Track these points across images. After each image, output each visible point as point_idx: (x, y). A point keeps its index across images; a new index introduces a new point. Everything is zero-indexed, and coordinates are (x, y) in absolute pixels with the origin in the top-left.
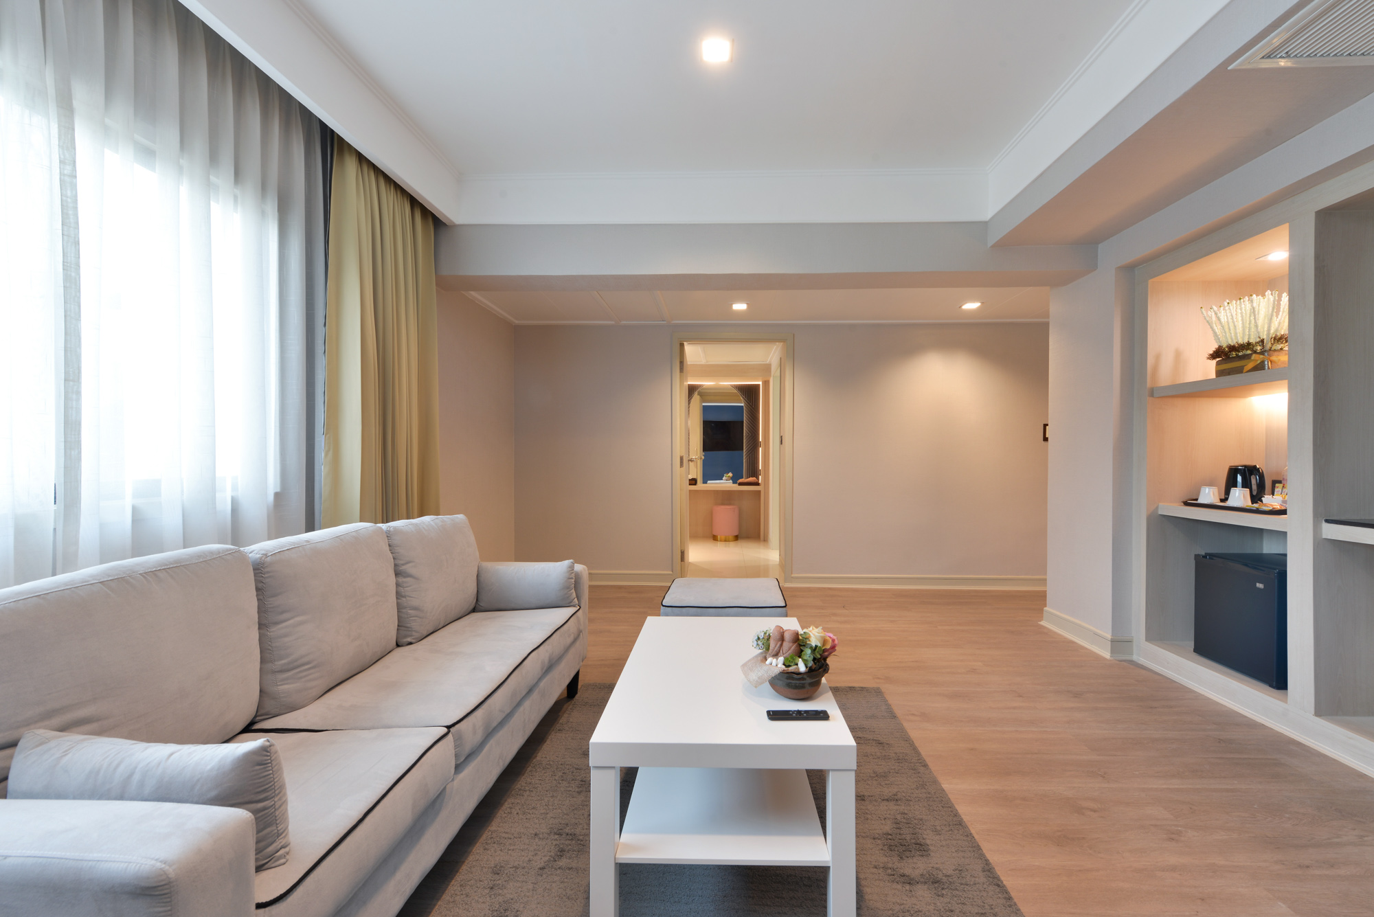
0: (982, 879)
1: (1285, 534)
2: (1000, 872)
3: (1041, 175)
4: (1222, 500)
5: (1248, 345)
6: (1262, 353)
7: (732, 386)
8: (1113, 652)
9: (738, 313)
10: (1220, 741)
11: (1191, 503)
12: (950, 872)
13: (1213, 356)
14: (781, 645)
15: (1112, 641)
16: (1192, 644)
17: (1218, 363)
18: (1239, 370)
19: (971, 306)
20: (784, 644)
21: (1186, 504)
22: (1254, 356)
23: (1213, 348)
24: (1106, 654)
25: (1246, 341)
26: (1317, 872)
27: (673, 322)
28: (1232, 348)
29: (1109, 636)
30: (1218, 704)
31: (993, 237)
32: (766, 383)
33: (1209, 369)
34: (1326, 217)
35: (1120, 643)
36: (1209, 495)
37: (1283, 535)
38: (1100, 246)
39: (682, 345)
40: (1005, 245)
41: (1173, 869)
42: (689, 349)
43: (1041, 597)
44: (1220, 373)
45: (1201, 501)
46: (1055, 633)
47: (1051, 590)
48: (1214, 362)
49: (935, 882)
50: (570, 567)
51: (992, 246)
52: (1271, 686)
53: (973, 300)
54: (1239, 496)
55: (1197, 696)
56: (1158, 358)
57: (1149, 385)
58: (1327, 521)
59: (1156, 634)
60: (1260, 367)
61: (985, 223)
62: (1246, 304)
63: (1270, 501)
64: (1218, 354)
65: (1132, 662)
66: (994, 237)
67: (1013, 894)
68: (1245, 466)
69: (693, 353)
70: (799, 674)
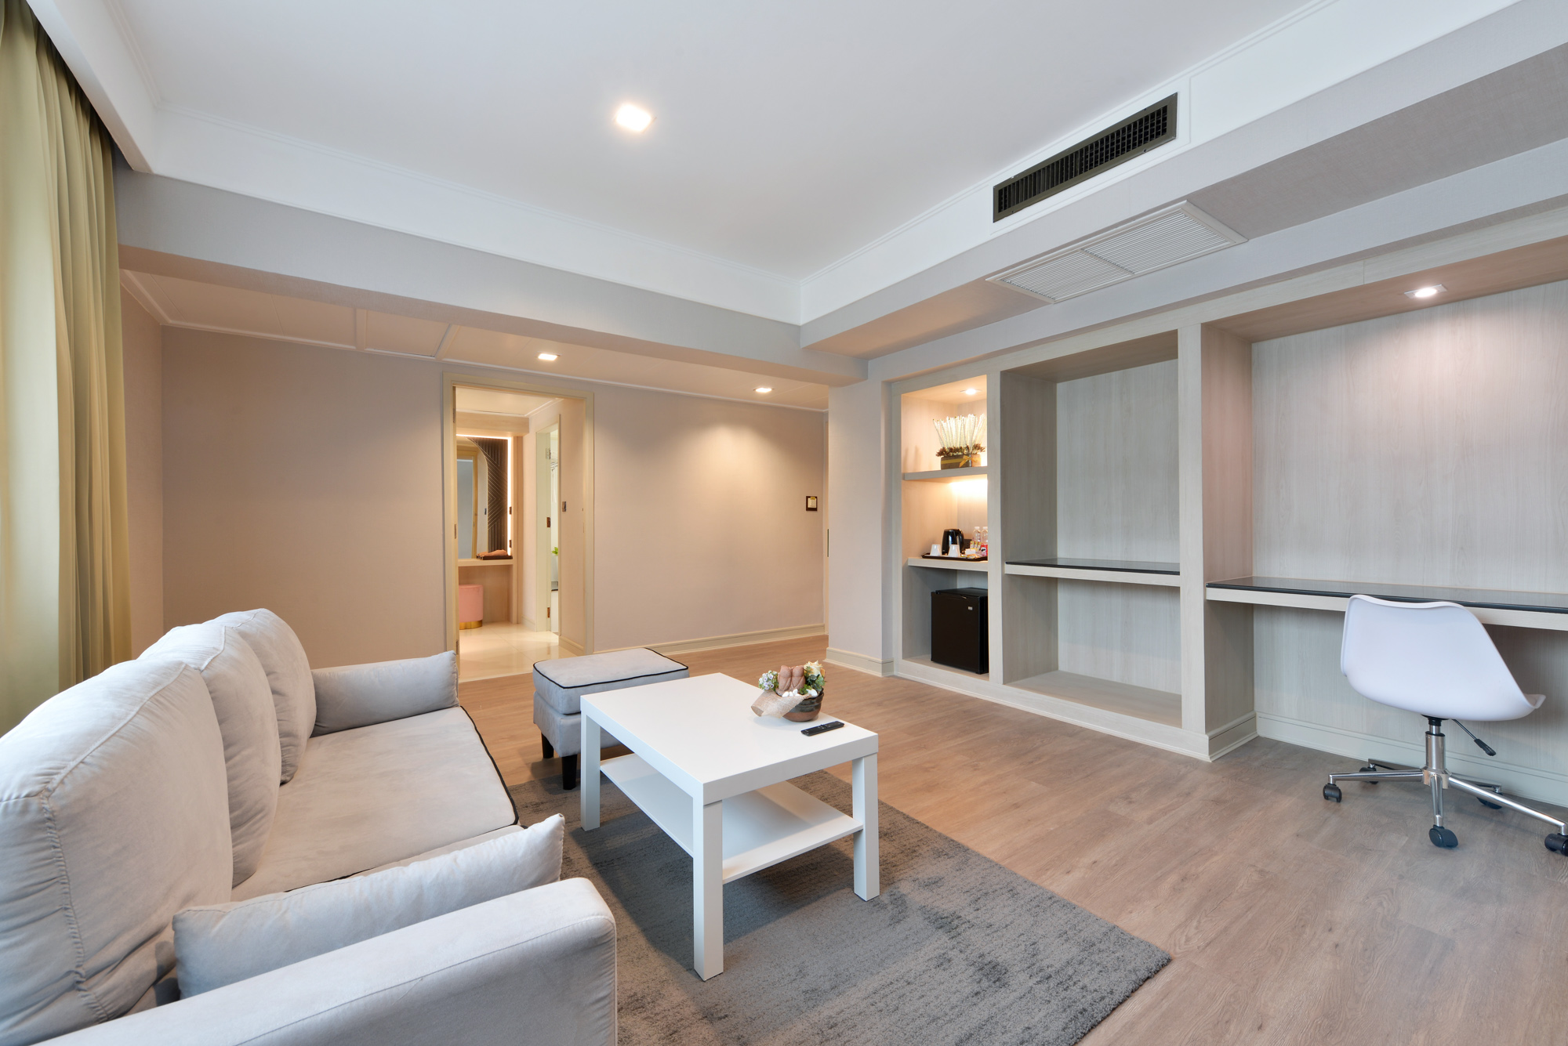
0: (907, 824)
1: (987, 573)
2: (912, 815)
3: (852, 304)
4: (943, 553)
5: (960, 449)
6: (968, 455)
7: (469, 438)
8: (883, 671)
9: (546, 365)
10: (965, 712)
11: (926, 556)
12: (889, 827)
13: (940, 454)
14: (791, 680)
15: (883, 663)
16: (929, 656)
17: (942, 459)
18: (956, 466)
19: (763, 390)
20: (793, 679)
21: (924, 557)
22: (965, 457)
23: (938, 449)
24: (879, 674)
25: (958, 446)
26: (1037, 763)
27: (444, 360)
28: (951, 450)
29: (880, 660)
30: (950, 692)
31: (805, 343)
32: (519, 441)
33: (936, 464)
34: (1006, 376)
35: (887, 664)
36: (936, 550)
37: (985, 574)
38: (870, 362)
39: (454, 388)
40: (814, 349)
41: (985, 783)
42: (460, 393)
43: (824, 640)
44: (944, 467)
45: (931, 555)
46: (838, 666)
47: (831, 631)
48: (940, 458)
49: (885, 835)
50: (453, 659)
51: (804, 348)
52: (977, 673)
53: (765, 385)
54: (954, 550)
55: (940, 690)
56: (907, 451)
57: (902, 471)
58: (1007, 563)
59: (908, 654)
60: (967, 465)
61: (799, 327)
62: (959, 420)
63: (971, 552)
64: (942, 453)
65: (894, 676)
66: (808, 340)
67: (927, 824)
68: (954, 530)
69: (468, 401)
70: (814, 698)
